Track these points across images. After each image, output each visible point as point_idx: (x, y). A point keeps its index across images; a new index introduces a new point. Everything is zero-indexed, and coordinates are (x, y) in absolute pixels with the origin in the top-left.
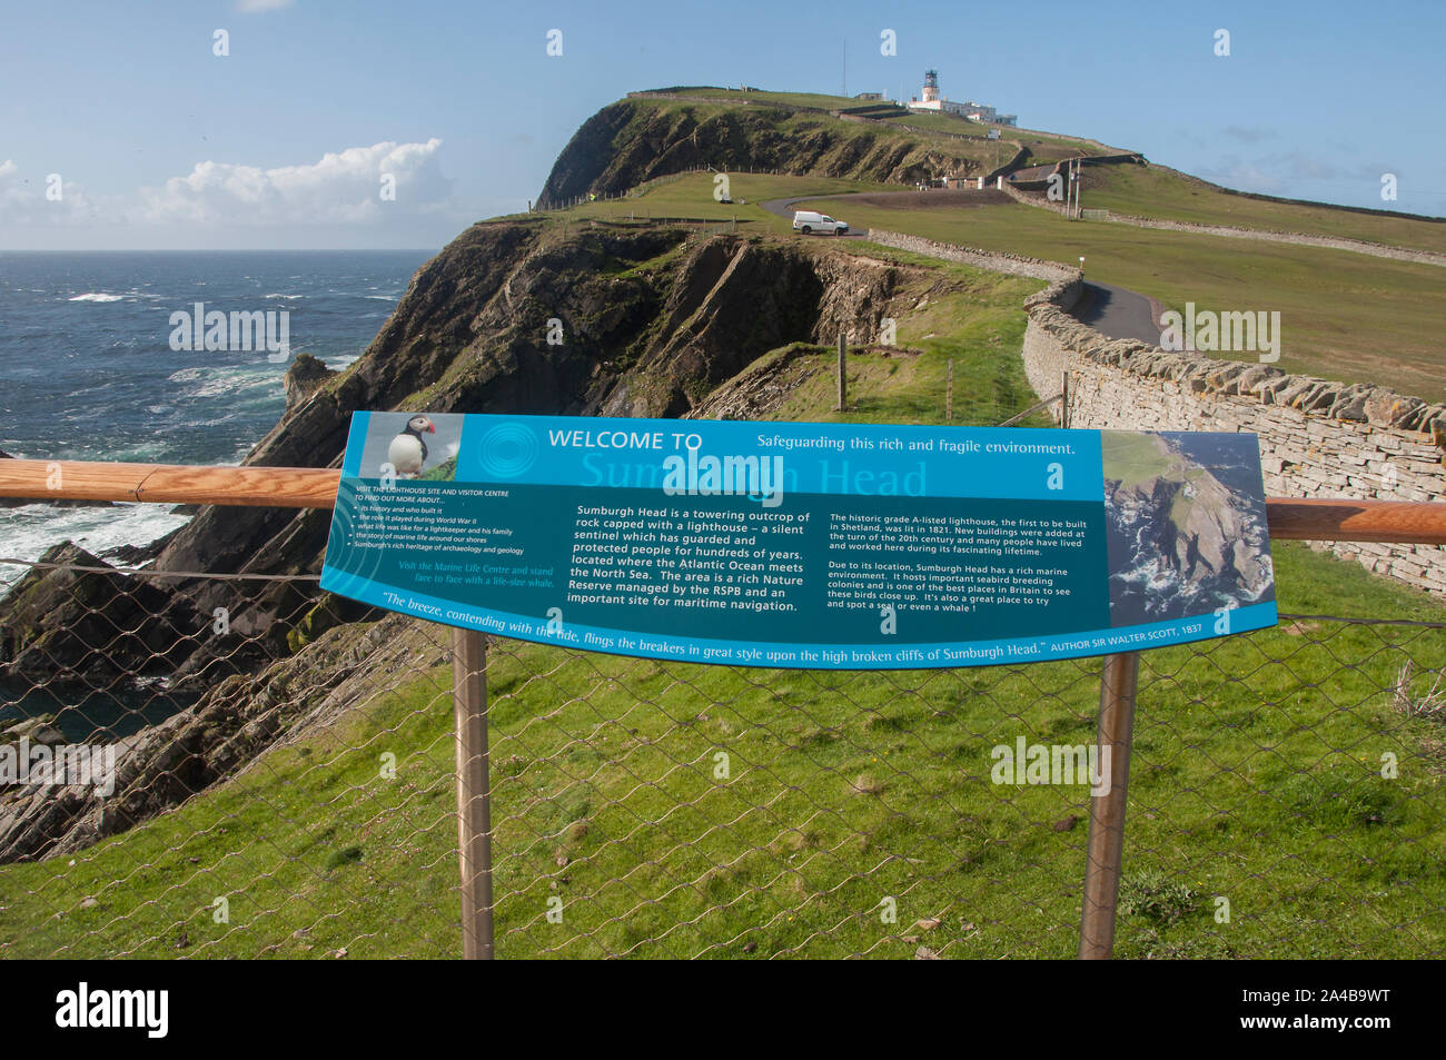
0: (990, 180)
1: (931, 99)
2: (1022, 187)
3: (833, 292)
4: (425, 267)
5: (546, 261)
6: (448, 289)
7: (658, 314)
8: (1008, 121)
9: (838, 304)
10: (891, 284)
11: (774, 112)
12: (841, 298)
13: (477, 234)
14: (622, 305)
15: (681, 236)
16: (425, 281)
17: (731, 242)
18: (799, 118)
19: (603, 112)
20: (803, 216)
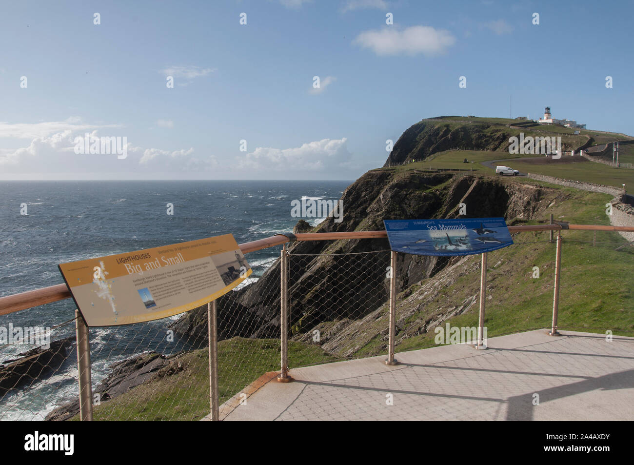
0: (577, 152)
1: (548, 118)
2: (591, 155)
3: (513, 198)
4: (349, 187)
5: (397, 185)
6: (358, 196)
7: (441, 207)
8: (582, 127)
9: (516, 204)
10: (539, 195)
11: (482, 125)
12: (517, 200)
13: (369, 175)
14: (427, 203)
15: (450, 176)
16: (349, 193)
17: (471, 179)
18: (493, 128)
19: (412, 127)
20: (500, 168)
